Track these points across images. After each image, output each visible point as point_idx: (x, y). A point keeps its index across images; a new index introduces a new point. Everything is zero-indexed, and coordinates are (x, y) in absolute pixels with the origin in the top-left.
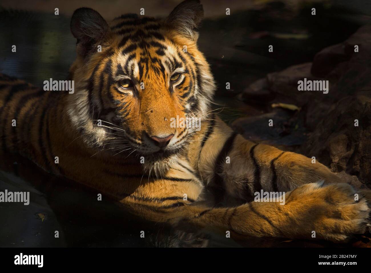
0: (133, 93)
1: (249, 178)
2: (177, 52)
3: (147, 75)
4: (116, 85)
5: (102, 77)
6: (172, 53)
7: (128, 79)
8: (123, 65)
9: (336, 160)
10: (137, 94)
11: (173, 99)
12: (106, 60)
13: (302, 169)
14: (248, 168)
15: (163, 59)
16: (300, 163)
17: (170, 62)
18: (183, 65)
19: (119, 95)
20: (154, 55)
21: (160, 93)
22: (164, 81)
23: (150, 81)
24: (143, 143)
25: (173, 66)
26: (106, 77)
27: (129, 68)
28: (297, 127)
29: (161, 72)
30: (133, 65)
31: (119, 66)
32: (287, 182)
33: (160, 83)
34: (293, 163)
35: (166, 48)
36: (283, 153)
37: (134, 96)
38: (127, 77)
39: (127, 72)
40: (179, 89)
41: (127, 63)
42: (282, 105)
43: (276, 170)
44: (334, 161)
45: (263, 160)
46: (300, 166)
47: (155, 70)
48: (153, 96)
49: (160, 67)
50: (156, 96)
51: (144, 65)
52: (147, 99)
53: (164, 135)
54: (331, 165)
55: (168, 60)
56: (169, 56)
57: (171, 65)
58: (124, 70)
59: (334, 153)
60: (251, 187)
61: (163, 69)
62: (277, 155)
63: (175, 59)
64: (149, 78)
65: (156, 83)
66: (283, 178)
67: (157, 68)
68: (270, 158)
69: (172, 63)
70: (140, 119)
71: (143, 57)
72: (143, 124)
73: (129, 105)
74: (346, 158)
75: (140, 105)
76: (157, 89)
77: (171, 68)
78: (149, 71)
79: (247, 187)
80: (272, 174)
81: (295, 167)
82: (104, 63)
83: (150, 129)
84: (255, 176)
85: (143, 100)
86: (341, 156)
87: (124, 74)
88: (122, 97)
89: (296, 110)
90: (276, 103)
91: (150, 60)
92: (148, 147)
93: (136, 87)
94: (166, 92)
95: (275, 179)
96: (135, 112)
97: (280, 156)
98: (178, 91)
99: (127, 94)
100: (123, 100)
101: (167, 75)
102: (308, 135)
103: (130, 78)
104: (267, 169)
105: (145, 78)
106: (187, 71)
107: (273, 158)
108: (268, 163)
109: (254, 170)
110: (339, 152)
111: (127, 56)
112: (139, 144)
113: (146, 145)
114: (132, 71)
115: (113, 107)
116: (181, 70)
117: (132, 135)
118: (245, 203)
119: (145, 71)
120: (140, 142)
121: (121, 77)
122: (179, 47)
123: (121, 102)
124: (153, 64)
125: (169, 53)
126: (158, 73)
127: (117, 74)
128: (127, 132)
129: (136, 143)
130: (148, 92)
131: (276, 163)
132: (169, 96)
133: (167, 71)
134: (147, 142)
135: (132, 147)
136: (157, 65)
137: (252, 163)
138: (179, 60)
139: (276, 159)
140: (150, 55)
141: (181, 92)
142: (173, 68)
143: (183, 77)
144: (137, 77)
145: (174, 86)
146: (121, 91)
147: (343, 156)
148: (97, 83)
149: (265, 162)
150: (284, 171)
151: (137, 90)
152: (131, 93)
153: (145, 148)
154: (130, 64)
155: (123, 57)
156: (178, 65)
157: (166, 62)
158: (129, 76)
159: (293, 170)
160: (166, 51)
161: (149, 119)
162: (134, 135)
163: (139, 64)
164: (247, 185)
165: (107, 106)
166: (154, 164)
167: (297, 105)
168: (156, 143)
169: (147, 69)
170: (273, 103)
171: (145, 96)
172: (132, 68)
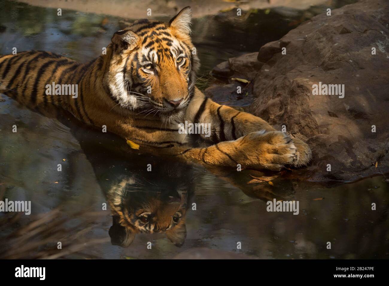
0: (154, 72)
1: (217, 128)
2: (179, 43)
3: (163, 60)
4: (143, 68)
5: (132, 64)
6: (176, 44)
7: (151, 64)
8: (146, 55)
9: (272, 117)
10: (157, 73)
11: (180, 75)
12: (134, 52)
13: (252, 125)
14: (216, 122)
15: (171, 48)
16: (251, 121)
17: (176, 50)
18: (184, 52)
19: (145, 74)
20: (165, 46)
21: (172, 72)
22: (173, 63)
23: (165, 64)
24: (163, 106)
25: (178, 52)
26: (135, 63)
27: (151, 56)
28: (247, 94)
29: (171, 57)
30: (153, 54)
31: (143, 56)
32: (242, 132)
33: (171, 65)
34: (246, 121)
35: (172, 41)
36: (239, 113)
37: (155, 75)
38: (150, 62)
39: (150, 59)
40: (183, 68)
41: (149, 54)
42: (238, 79)
43: (234, 124)
44: (271, 118)
45: (226, 116)
46: (251, 123)
47: (167, 57)
48: (168, 74)
49: (169, 54)
50: (170, 74)
51: (160, 53)
52: (164, 76)
53: (178, 99)
54: (269, 120)
55: (174, 49)
56: (175, 46)
57: (176, 52)
58: (147, 58)
59: (271, 112)
60: (218, 134)
61: (172, 55)
62: (235, 114)
63: (178, 48)
64: (164, 62)
65: (169, 65)
66: (239, 130)
67: (168, 55)
68: (231, 116)
69: (177, 50)
70: (160, 90)
71: (159, 49)
72: (163, 93)
73: (152, 81)
74: (279, 116)
75: (160, 80)
76: (170, 69)
77: (177, 54)
78: (164, 58)
79: (215, 134)
80: (232, 127)
81: (248, 123)
82: (133, 54)
83: (168, 96)
84: (220, 127)
85: (162, 77)
86: (276, 115)
87: (148, 61)
88: (147, 75)
89: (247, 83)
90: (234, 78)
91: (163, 51)
92: (166, 108)
93: (156, 69)
94: (176, 71)
95: (234, 129)
96: (156, 85)
97: (237, 115)
98: (183, 69)
99: (149, 74)
100: (147, 77)
101: (175, 58)
102: (254, 99)
103: (151, 63)
104: (228, 123)
105: (162, 62)
106: (186, 56)
107: (233, 116)
108: (229, 120)
109: (220, 123)
110: (274, 112)
111: (148, 49)
112: (161, 106)
113: (165, 107)
114: (153, 58)
115: (141, 83)
116: (183, 55)
117: (156, 101)
118: (213, 145)
119: (161, 58)
120: (162, 105)
121: (145, 63)
122: (180, 40)
123: (146, 79)
124: (166, 52)
125: (175, 45)
126: (169, 58)
127: (143, 62)
128: (152, 99)
129: (158, 106)
130: (165, 71)
131: (235, 119)
132: (177, 73)
133: (174, 56)
134: (166, 104)
135: (156, 109)
136: (168, 53)
137: (218, 119)
138: (181, 49)
139: (235, 116)
140: (163, 47)
141: (184, 70)
142: (178, 54)
143: (184, 60)
144: (156, 62)
145: (180, 66)
146: (146, 72)
147: (277, 115)
148: (129, 68)
149: (227, 118)
150: (240, 125)
151: (157, 70)
152: (152, 73)
153: (165, 108)
154: (151, 54)
155: (146, 49)
156: (181, 52)
157: (173, 50)
158: (150, 61)
159: (247, 125)
160: (173, 44)
161: (167, 90)
162: (157, 100)
163: (157, 53)
164: (215, 133)
165: (136, 82)
166: (169, 117)
167: (247, 80)
168: (172, 105)
169: (163, 56)
170: (232, 78)
171: (163, 74)
172: (153, 56)
